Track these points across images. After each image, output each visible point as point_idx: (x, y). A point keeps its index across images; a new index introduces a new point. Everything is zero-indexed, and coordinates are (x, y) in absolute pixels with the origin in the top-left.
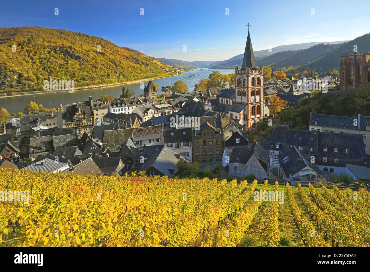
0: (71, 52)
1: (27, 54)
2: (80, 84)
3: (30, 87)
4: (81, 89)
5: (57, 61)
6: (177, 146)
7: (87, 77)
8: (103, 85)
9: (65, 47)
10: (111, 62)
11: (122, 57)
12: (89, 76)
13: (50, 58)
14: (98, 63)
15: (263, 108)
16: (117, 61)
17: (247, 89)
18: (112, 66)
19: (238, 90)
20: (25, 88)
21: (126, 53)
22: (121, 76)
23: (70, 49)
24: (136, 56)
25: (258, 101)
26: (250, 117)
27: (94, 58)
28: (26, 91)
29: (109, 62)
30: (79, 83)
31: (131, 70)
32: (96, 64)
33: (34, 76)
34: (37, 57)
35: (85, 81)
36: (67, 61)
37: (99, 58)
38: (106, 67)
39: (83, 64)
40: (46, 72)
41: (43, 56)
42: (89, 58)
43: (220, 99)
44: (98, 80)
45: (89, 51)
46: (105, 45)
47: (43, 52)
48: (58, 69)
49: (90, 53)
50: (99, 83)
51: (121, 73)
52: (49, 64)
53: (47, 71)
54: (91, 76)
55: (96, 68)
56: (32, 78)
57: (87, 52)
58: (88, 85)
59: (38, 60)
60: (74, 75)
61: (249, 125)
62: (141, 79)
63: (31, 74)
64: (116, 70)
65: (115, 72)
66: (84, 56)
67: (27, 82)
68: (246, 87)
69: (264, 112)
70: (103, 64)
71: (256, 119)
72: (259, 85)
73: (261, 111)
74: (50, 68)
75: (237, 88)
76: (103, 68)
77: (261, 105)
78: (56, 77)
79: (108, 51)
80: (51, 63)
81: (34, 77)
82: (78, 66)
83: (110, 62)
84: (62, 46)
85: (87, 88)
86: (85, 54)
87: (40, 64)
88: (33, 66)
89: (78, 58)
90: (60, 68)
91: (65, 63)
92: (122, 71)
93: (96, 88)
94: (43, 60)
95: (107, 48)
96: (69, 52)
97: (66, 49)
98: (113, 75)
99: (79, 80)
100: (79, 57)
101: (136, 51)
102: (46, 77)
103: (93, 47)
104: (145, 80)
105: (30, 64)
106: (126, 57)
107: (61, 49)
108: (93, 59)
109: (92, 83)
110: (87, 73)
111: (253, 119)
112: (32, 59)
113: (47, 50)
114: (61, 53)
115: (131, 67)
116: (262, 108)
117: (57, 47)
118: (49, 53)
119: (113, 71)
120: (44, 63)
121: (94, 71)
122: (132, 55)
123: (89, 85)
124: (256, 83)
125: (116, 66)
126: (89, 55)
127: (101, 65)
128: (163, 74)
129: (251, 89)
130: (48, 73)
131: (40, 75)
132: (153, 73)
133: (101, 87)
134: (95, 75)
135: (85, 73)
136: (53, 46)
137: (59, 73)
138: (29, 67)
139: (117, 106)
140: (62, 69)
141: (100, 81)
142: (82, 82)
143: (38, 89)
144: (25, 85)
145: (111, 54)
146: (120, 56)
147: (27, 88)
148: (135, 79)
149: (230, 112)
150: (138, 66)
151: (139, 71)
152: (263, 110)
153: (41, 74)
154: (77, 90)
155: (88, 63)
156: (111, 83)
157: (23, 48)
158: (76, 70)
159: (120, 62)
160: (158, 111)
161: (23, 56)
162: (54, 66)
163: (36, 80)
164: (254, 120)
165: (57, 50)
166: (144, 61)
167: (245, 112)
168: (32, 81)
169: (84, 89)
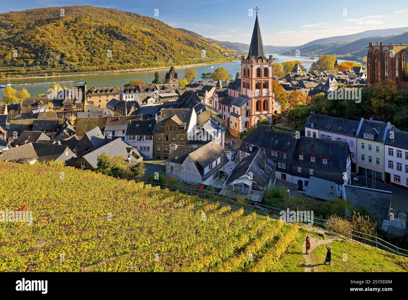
0: (117, 32)
1: (72, 34)
2: (124, 67)
3: (71, 68)
4: (124, 72)
5: (102, 41)
6: (139, 139)
7: (132, 59)
8: (148, 69)
9: (111, 27)
10: (161, 44)
11: (175, 39)
12: (135, 59)
13: (95, 39)
14: (145, 44)
15: (273, 103)
16: (168, 43)
17: (250, 80)
18: (161, 48)
19: (244, 81)
20: (67, 68)
21: (180, 34)
22: (170, 60)
23: (117, 29)
24: (191, 38)
25: (264, 95)
26: (253, 112)
27: (142, 40)
28: (67, 72)
29: (157, 44)
30: (122, 66)
31: (183, 53)
32: (143, 46)
33: (77, 56)
34: (82, 37)
35: (129, 64)
36: (112, 42)
37: (147, 39)
38: (154, 49)
39: (129, 46)
40: (89, 53)
41: (88, 36)
42: (135, 39)
43: (229, 90)
44: (143, 63)
45: (137, 32)
46: (157, 26)
47: (88, 32)
48: (101, 50)
49: (137, 34)
50: (144, 66)
51: (170, 56)
52: (93, 44)
53: (91, 52)
54: (136, 58)
55: (142, 50)
56: (74, 59)
57: (134, 32)
58: (131, 68)
59: (82, 41)
60: (118, 57)
61: (253, 122)
62: (193, 64)
63: (74, 54)
64: (165, 53)
65: (164, 55)
66: (130, 37)
67: (69, 62)
68: (250, 79)
69: (273, 109)
70: (151, 47)
71: (262, 116)
72: (267, 76)
73: (269, 107)
74: (93, 49)
75: (242, 79)
76: (151, 50)
77: (269, 100)
78: (99, 59)
79: (159, 32)
80: (96, 43)
81: (76, 58)
82: (123, 48)
83: (159, 43)
84: (108, 26)
85: (130, 71)
86: (132, 35)
87: (84, 44)
88: (77, 46)
89: (124, 39)
90: (104, 48)
91: (110, 44)
92: (171, 54)
93: (140, 71)
94: (88, 40)
95: (158, 29)
96: (115, 33)
97: (112, 29)
98: (161, 58)
99: (123, 62)
100: (125, 37)
101: (194, 32)
102: (89, 58)
103: (144, 27)
104: (197, 64)
105: (74, 44)
106: (179, 39)
107: (107, 29)
108: (140, 41)
109: (136, 66)
110: (132, 55)
111: (258, 116)
112: (77, 39)
113: (93, 30)
114: (107, 34)
115: (183, 50)
116: (271, 104)
117: (103, 27)
118: (95, 33)
119: (161, 54)
120: (89, 44)
121: (140, 53)
122: (186, 37)
123: (133, 68)
124: (263, 74)
125: (166, 48)
126: (136, 36)
127: (149, 47)
128: (221, 59)
129: (256, 81)
130: (92, 53)
131: (82, 56)
132: (209, 58)
133: (145, 70)
134: (141, 58)
135: (130, 55)
136: (100, 26)
137: (103, 54)
138: (72, 47)
139: (130, 92)
140: (106, 50)
141: (146, 64)
142: (126, 64)
143: (80, 70)
144: (67, 66)
145: (163, 35)
146: (173, 37)
147: (68, 69)
148: (185, 64)
149: (233, 106)
150: (193, 49)
151: (193, 54)
152: (272, 105)
153: (84, 55)
154: (119, 72)
155: (134, 44)
156: (158, 67)
157: (69, 28)
158: (121, 51)
159: (172, 45)
160: (160, 100)
161: (68, 36)
162: (98, 47)
163: (78, 61)
164: (260, 117)
165: (103, 30)
166: (200, 44)
167: (247, 107)
168: (74, 62)
169: (127, 72)
